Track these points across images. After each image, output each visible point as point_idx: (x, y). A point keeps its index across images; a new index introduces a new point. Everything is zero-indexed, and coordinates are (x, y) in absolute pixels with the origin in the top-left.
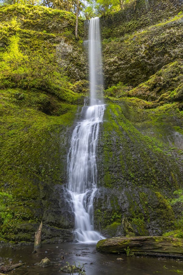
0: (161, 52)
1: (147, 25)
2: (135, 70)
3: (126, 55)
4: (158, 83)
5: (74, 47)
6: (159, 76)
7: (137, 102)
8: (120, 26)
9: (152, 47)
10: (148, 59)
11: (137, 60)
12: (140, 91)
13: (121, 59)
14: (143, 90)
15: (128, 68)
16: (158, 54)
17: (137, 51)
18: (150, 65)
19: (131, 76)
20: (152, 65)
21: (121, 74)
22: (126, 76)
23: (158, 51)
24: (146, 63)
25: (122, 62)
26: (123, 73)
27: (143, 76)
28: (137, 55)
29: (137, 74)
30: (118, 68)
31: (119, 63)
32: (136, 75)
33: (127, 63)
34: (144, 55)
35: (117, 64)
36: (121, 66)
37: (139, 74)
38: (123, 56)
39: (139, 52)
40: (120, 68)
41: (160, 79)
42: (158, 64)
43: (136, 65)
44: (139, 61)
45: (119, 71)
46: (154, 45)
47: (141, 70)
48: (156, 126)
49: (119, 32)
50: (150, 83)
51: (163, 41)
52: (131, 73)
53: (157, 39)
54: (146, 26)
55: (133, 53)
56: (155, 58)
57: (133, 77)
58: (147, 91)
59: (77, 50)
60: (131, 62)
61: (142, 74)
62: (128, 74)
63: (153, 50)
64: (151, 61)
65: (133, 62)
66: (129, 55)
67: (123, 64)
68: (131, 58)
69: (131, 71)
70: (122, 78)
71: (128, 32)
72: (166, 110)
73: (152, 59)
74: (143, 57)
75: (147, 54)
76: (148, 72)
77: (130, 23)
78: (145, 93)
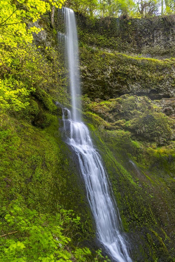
0: (123, 81)
1: (115, 48)
2: (98, 86)
3: (95, 69)
4: (118, 109)
5: (49, 36)
6: (119, 103)
7: (100, 121)
8: (92, 35)
9: (116, 73)
10: (110, 82)
11: (103, 78)
12: (100, 110)
13: (89, 71)
14: (103, 109)
15: (93, 82)
16: (120, 81)
17: (105, 71)
18: (110, 87)
19: (92, 90)
20: (112, 88)
21: (85, 84)
22: (89, 88)
23: (120, 79)
24: (108, 84)
25: (90, 74)
26: (87, 84)
27: (101, 93)
28: (104, 75)
29: (98, 90)
30: (85, 78)
31: (88, 74)
32: (96, 90)
33: (93, 77)
34: (109, 77)
35: (85, 75)
36: (88, 78)
37: (99, 91)
38: (92, 69)
39: (106, 72)
40: (87, 79)
41: (120, 106)
42: (117, 89)
43: (100, 83)
44: (104, 80)
45: (84, 81)
46: (119, 73)
47: (102, 88)
48: (116, 150)
49: (90, 40)
50: (111, 106)
51: (127, 73)
52: (93, 87)
53: (122, 68)
54: (113, 48)
55: (101, 71)
56: (116, 84)
57: (93, 91)
58: (107, 112)
59: (50, 41)
60: (97, 78)
61: (101, 91)
62: (91, 86)
63: (116, 76)
64: (112, 84)
65: (99, 78)
66: (98, 70)
67: (91, 77)
68: (99, 74)
69: (94, 85)
70: (84, 88)
71: (97, 45)
72: (123, 137)
73: (113, 83)
74: (108, 79)
75: (111, 77)
76: (107, 92)
77: (102, 38)
78: (105, 113)
